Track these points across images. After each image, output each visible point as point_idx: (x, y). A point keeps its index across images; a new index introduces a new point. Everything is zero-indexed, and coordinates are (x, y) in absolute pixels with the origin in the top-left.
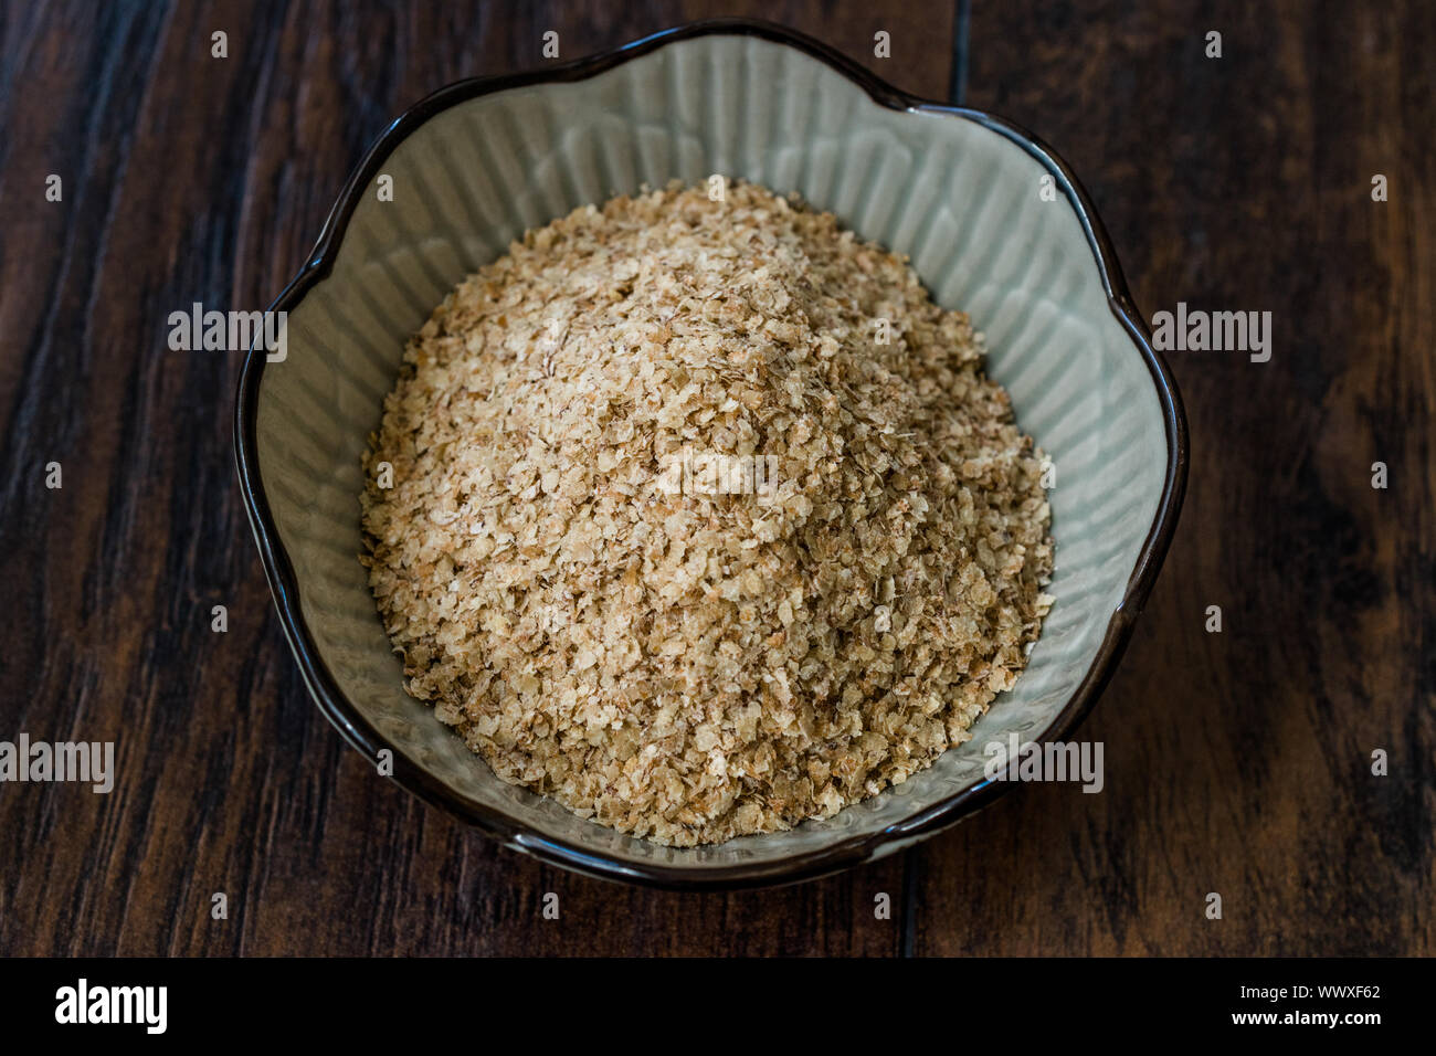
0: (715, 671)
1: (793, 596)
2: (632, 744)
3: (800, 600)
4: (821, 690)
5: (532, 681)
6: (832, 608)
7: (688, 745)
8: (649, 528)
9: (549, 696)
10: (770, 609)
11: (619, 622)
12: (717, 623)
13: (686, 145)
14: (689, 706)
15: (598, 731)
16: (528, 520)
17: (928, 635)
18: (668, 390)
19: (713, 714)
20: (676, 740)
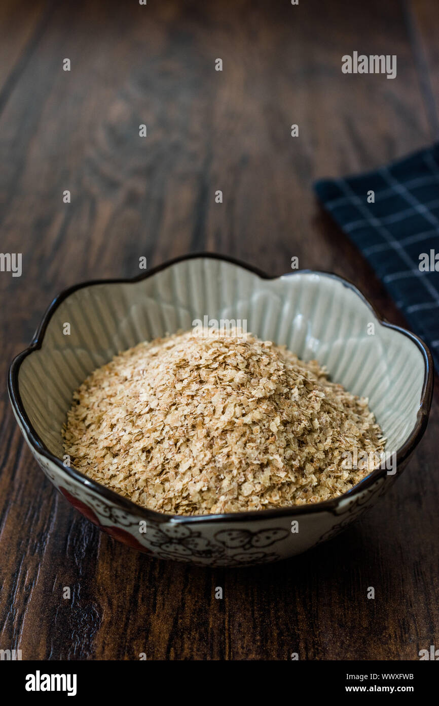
0: (247, 456)
1: (275, 421)
2: (213, 499)
3: (279, 421)
4: (296, 463)
5: (159, 486)
6: (293, 427)
7: (239, 494)
8: (205, 405)
9: (169, 490)
10: (266, 427)
11: (197, 445)
12: (243, 435)
13: (183, 312)
14: (237, 475)
15: (196, 494)
16: (147, 421)
17: (337, 445)
18: (202, 353)
19: (248, 476)
20: (233, 492)
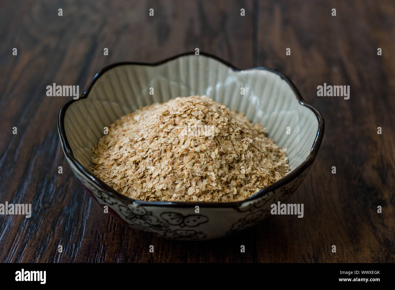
0: (193, 171)
1: (215, 151)
2: (169, 195)
3: (217, 152)
4: (224, 179)
5: (140, 185)
6: (226, 157)
7: (186, 194)
8: (174, 139)
9: (145, 188)
10: (209, 155)
11: (165, 162)
12: (193, 158)
14: (186, 182)
15: (159, 191)
16: (139, 146)
17: (255, 172)
18: (178, 107)
19: (193, 184)
20: (182, 192)
